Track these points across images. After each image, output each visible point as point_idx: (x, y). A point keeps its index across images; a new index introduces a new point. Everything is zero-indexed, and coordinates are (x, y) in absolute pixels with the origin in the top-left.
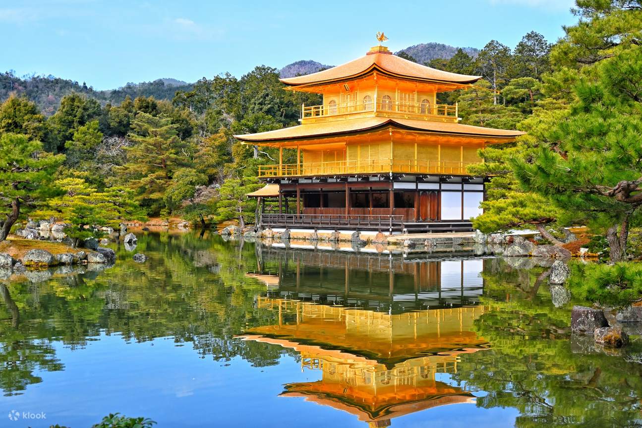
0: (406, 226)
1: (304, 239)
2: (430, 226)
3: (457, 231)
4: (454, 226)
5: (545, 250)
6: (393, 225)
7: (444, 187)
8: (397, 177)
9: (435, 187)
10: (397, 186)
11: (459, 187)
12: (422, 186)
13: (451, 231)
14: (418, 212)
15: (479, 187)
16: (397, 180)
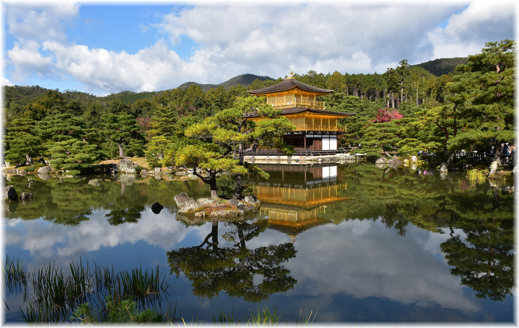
0: (312, 153)
1: (264, 160)
2: (320, 153)
3: (330, 155)
4: (328, 152)
5: (392, 161)
6: (308, 153)
7: (324, 136)
8: (308, 133)
9: (320, 136)
10: (307, 136)
11: (328, 136)
12: (316, 136)
13: (328, 154)
14: (314, 147)
15: (335, 136)
16: (308, 134)
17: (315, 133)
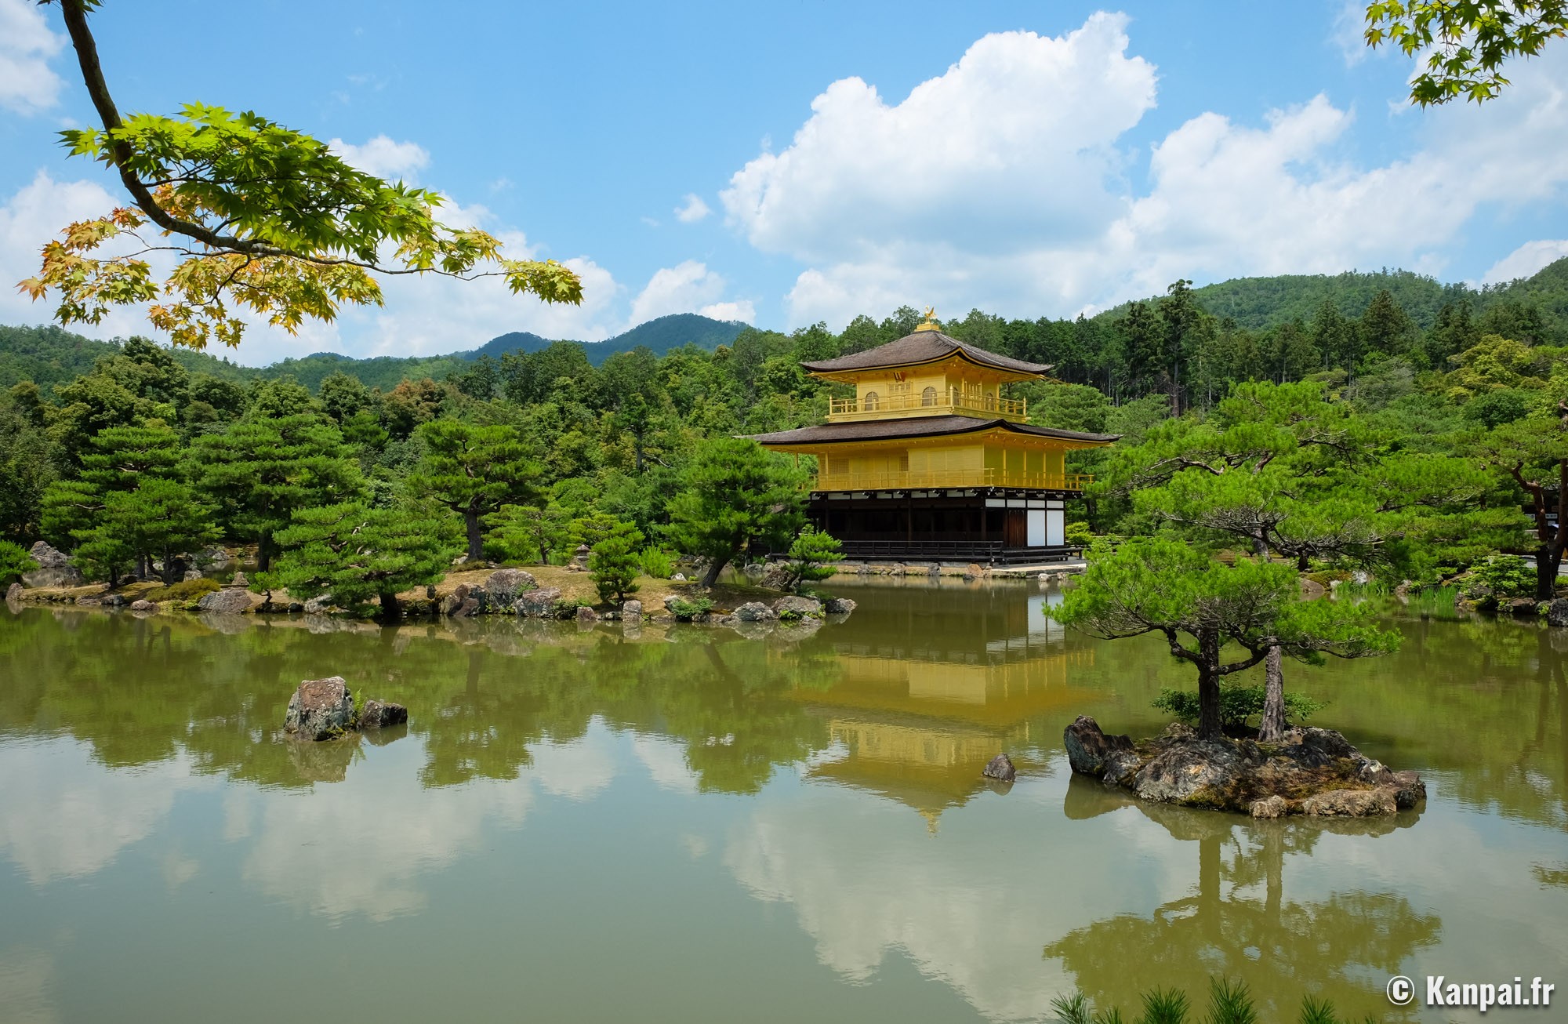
0: (1005, 556)
3: (1041, 561)
7: (1032, 504)
9: (1024, 504)
10: (989, 503)
11: (1041, 504)
12: (1010, 504)
15: (1060, 504)
16: (993, 496)
17: (1011, 494)
